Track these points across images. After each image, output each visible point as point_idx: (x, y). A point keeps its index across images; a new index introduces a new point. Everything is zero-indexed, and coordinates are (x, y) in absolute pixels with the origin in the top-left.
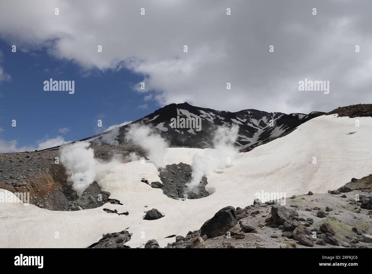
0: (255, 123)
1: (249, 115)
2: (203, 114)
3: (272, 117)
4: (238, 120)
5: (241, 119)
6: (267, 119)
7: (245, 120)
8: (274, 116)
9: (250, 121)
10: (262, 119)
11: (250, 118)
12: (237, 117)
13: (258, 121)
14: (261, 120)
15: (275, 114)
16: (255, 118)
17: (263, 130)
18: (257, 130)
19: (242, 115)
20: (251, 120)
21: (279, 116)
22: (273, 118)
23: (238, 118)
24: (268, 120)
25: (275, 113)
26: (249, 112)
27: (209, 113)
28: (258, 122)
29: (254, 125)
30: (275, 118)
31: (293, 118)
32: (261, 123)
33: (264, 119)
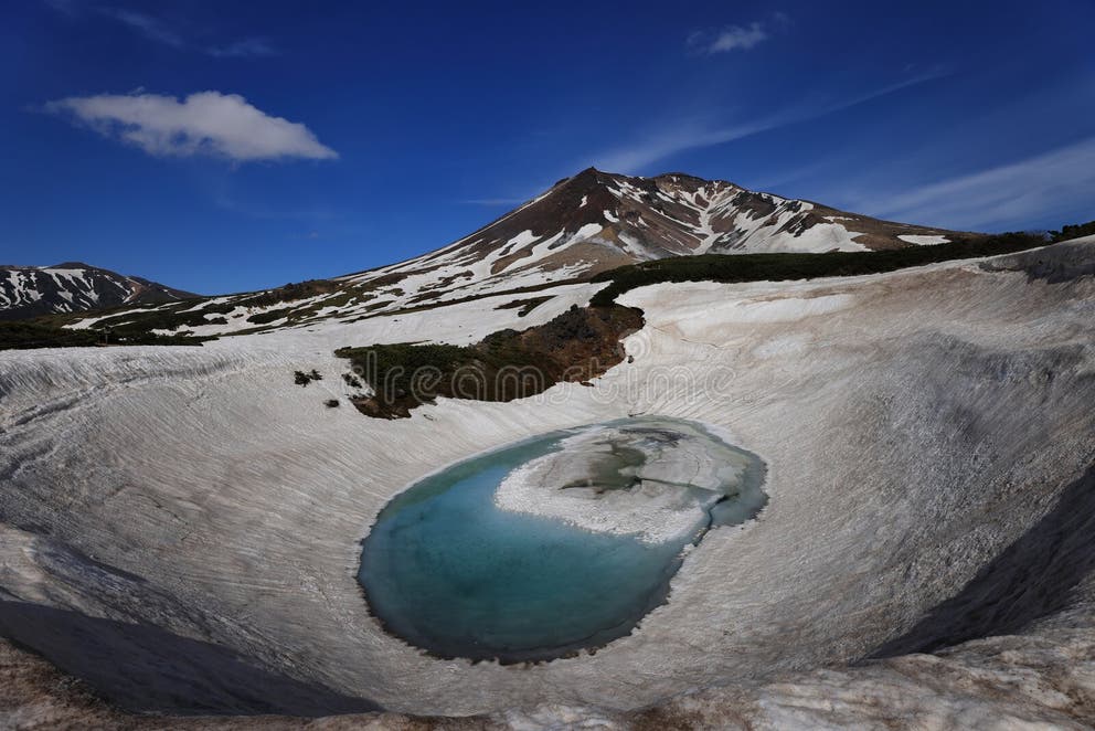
10: (698, 192)
14: (696, 193)
17: (709, 213)
20: (681, 194)
21: (726, 188)
30: (719, 191)
31: (762, 200)
32: (699, 200)
33: (701, 191)
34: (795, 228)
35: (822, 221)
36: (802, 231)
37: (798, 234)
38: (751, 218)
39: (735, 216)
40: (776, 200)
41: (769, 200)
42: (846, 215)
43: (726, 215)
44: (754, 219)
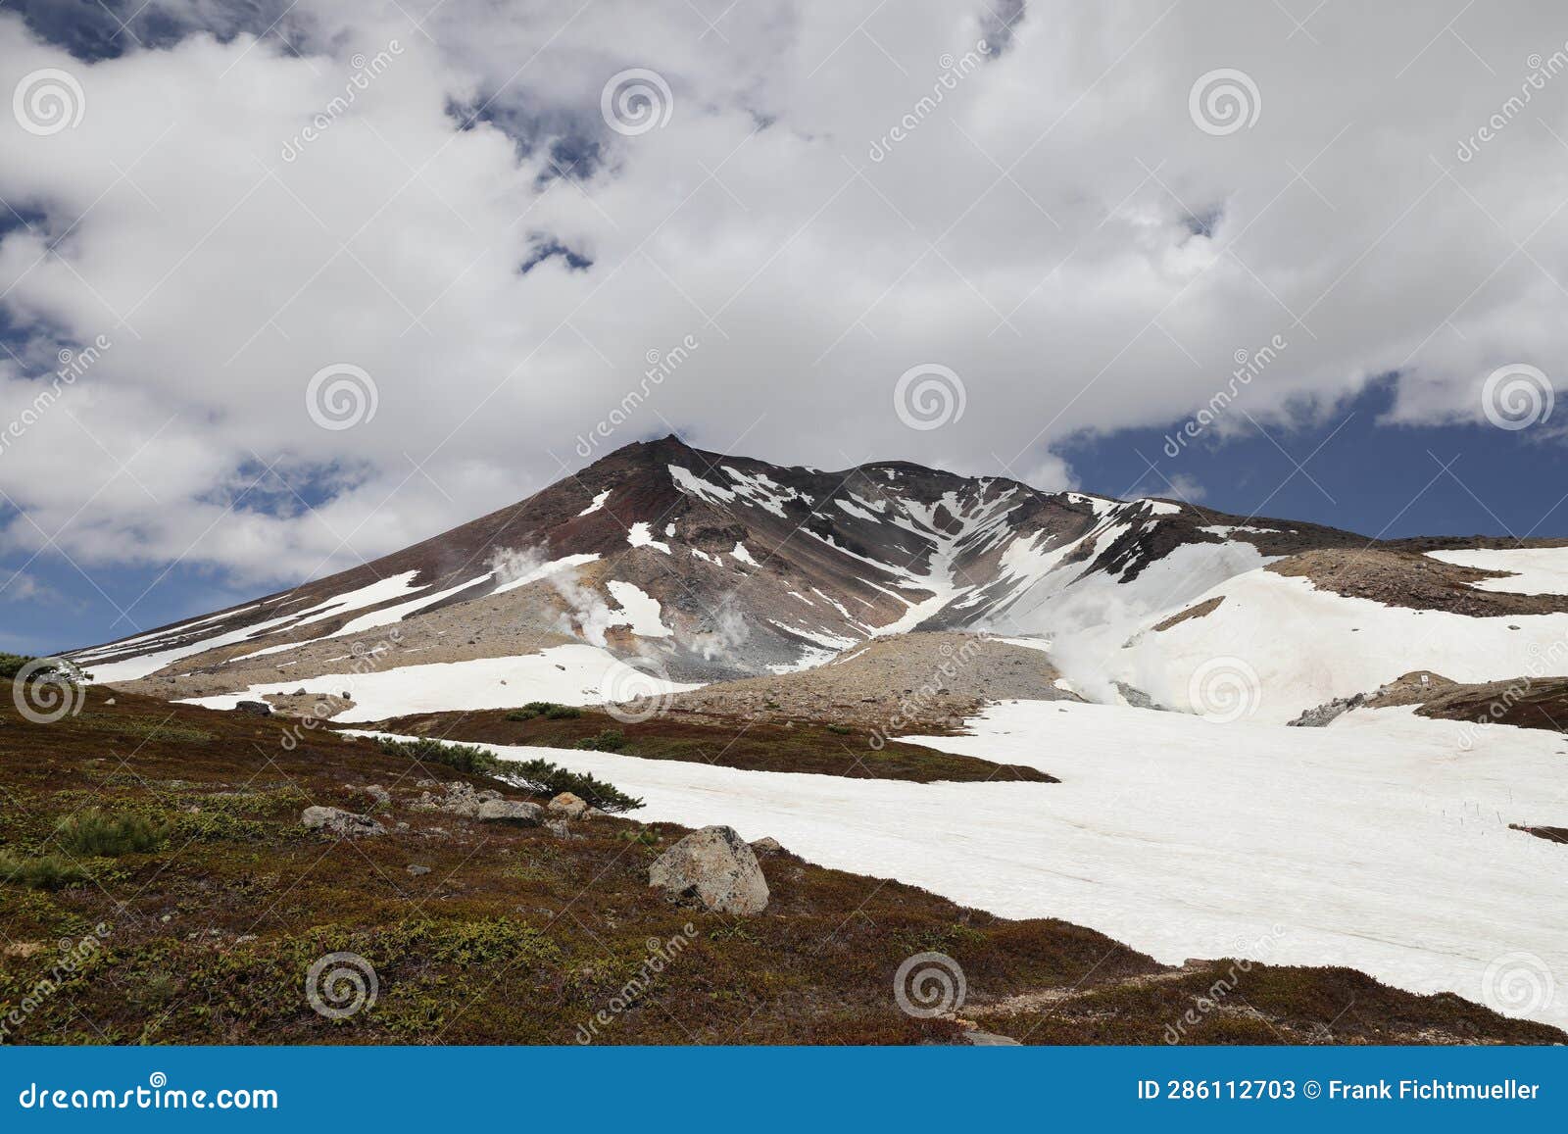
0: (917, 517)
1: (894, 483)
2: (740, 484)
3: (976, 495)
4: (857, 505)
5: (866, 499)
6: (958, 500)
7: (880, 506)
8: (983, 490)
9: (900, 508)
10: (941, 502)
11: (898, 498)
12: (851, 494)
13: (928, 509)
14: (937, 504)
15: (986, 485)
16: (915, 497)
17: (958, 544)
18: (935, 545)
19: (866, 486)
20: (903, 505)
21: (1004, 493)
22: (981, 501)
23: (854, 496)
24: (963, 507)
25: (986, 479)
26: (891, 474)
27: (755, 478)
28: (927, 511)
29: (917, 524)
30: (988, 498)
31: (1071, 509)
32: (943, 519)
33: (949, 500)
34: (1125, 560)
35: (1196, 538)
36: (1142, 564)
37: (1131, 575)
38: (1041, 547)
39: (1005, 547)
40: (1101, 506)
41: (1085, 508)
42: (1259, 523)
43: (991, 545)
44: (1046, 550)
